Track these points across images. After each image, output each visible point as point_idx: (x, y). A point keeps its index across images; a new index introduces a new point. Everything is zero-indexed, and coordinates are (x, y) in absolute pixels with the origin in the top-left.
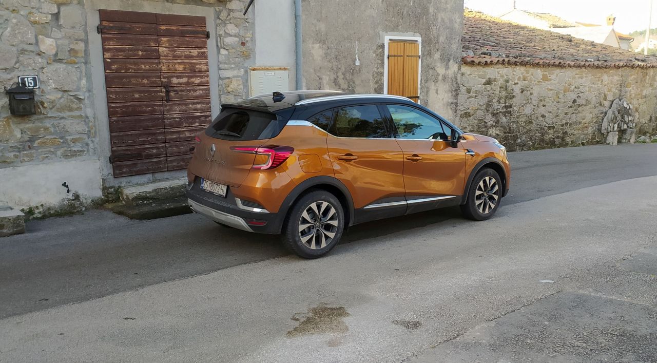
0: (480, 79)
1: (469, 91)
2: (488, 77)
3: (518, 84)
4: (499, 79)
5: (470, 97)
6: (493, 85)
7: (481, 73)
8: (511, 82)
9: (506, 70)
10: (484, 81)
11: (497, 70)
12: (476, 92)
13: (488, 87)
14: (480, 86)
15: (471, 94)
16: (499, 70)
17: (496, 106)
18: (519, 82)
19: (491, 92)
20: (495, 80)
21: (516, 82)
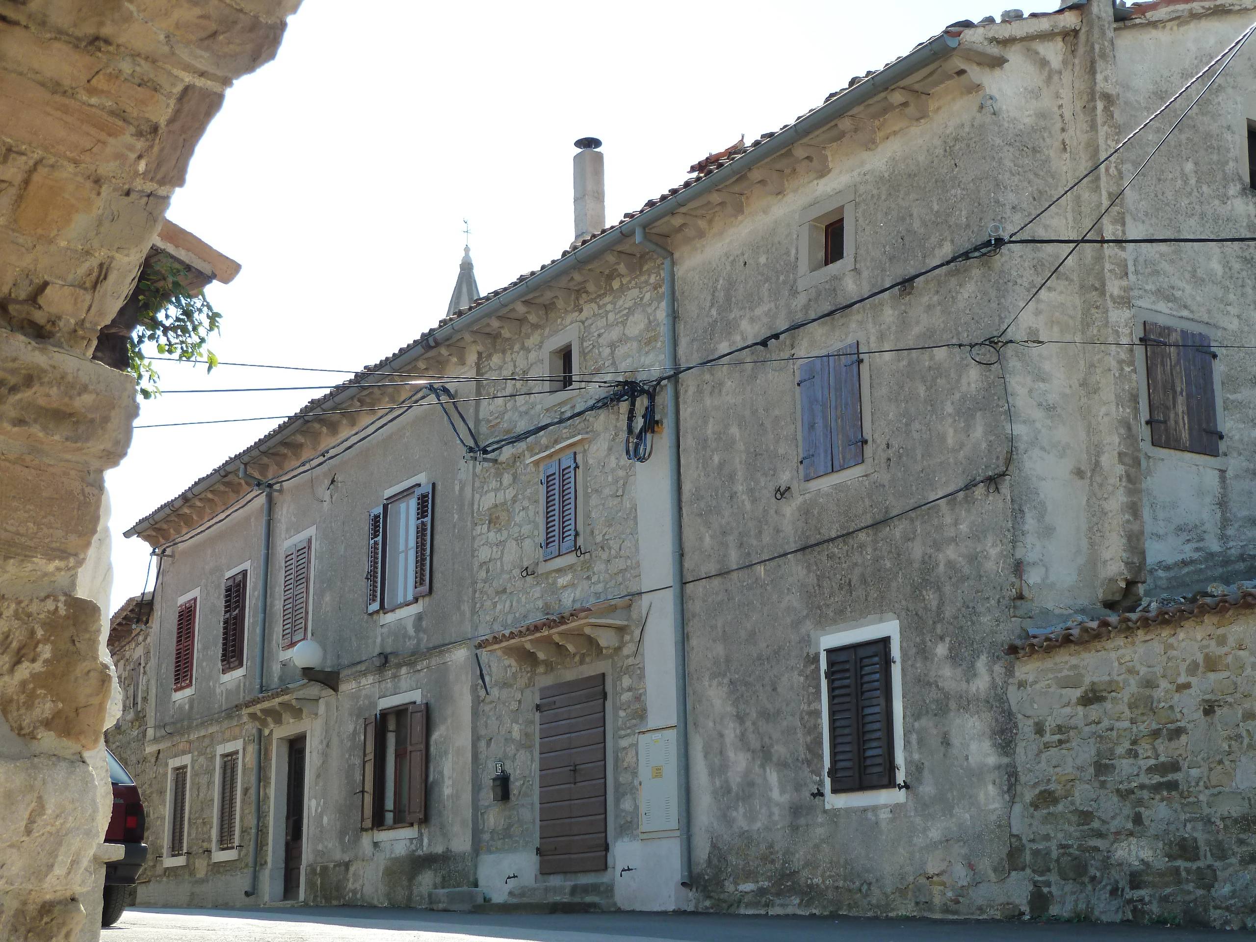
0: (1064, 691)
1: (1039, 730)
2: (1087, 680)
3: (1187, 686)
4: (1125, 681)
5: (1047, 746)
6: (1108, 705)
7: (1065, 673)
8: (1164, 684)
9: (1141, 649)
10: (1078, 693)
11: (1113, 655)
12: (1060, 729)
13: (1094, 711)
14: (1068, 710)
15: (1048, 738)
16: (1120, 652)
17: (1125, 766)
18: (1194, 680)
19: (1106, 723)
20: (1112, 687)
21: (1182, 679)
